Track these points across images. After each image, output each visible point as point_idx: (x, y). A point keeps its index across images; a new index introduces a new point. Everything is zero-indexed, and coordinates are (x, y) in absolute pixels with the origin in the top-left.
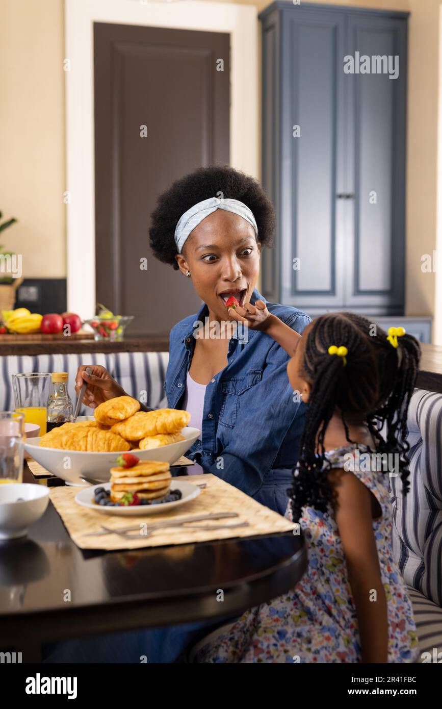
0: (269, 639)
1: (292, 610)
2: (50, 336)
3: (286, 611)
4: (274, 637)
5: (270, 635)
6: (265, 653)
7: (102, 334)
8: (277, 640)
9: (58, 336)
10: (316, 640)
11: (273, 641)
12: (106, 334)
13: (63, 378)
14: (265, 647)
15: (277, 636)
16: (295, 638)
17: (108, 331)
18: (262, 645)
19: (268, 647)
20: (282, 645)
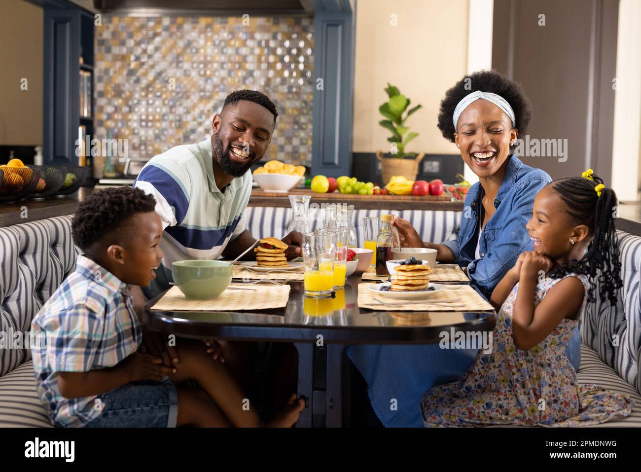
0: (480, 408)
1: (498, 376)
2: (418, 198)
3: (494, 377)
4: (483, 406)
5: (481, 405)
6: (476, 417)
7: (456, 197)
8: (485, 409)
9: (424, 198)
10: (512, 412)
11: (482, 410)
12: (459, 197)
13: (388, 218)
14: (476, 413)
15: (485, 406)
16: (498, 408)
17: (461, 195)
18: (475, 412)
19: (478, 413)
20: (488, 413)
